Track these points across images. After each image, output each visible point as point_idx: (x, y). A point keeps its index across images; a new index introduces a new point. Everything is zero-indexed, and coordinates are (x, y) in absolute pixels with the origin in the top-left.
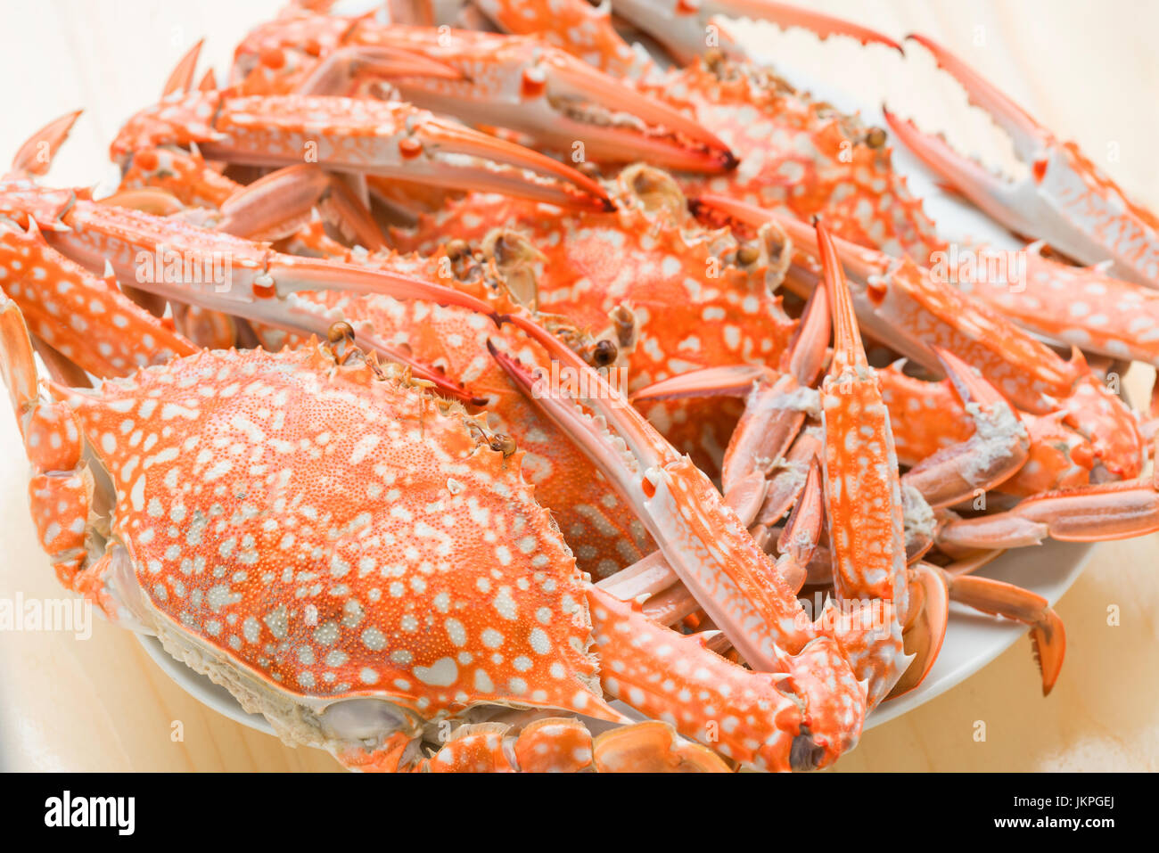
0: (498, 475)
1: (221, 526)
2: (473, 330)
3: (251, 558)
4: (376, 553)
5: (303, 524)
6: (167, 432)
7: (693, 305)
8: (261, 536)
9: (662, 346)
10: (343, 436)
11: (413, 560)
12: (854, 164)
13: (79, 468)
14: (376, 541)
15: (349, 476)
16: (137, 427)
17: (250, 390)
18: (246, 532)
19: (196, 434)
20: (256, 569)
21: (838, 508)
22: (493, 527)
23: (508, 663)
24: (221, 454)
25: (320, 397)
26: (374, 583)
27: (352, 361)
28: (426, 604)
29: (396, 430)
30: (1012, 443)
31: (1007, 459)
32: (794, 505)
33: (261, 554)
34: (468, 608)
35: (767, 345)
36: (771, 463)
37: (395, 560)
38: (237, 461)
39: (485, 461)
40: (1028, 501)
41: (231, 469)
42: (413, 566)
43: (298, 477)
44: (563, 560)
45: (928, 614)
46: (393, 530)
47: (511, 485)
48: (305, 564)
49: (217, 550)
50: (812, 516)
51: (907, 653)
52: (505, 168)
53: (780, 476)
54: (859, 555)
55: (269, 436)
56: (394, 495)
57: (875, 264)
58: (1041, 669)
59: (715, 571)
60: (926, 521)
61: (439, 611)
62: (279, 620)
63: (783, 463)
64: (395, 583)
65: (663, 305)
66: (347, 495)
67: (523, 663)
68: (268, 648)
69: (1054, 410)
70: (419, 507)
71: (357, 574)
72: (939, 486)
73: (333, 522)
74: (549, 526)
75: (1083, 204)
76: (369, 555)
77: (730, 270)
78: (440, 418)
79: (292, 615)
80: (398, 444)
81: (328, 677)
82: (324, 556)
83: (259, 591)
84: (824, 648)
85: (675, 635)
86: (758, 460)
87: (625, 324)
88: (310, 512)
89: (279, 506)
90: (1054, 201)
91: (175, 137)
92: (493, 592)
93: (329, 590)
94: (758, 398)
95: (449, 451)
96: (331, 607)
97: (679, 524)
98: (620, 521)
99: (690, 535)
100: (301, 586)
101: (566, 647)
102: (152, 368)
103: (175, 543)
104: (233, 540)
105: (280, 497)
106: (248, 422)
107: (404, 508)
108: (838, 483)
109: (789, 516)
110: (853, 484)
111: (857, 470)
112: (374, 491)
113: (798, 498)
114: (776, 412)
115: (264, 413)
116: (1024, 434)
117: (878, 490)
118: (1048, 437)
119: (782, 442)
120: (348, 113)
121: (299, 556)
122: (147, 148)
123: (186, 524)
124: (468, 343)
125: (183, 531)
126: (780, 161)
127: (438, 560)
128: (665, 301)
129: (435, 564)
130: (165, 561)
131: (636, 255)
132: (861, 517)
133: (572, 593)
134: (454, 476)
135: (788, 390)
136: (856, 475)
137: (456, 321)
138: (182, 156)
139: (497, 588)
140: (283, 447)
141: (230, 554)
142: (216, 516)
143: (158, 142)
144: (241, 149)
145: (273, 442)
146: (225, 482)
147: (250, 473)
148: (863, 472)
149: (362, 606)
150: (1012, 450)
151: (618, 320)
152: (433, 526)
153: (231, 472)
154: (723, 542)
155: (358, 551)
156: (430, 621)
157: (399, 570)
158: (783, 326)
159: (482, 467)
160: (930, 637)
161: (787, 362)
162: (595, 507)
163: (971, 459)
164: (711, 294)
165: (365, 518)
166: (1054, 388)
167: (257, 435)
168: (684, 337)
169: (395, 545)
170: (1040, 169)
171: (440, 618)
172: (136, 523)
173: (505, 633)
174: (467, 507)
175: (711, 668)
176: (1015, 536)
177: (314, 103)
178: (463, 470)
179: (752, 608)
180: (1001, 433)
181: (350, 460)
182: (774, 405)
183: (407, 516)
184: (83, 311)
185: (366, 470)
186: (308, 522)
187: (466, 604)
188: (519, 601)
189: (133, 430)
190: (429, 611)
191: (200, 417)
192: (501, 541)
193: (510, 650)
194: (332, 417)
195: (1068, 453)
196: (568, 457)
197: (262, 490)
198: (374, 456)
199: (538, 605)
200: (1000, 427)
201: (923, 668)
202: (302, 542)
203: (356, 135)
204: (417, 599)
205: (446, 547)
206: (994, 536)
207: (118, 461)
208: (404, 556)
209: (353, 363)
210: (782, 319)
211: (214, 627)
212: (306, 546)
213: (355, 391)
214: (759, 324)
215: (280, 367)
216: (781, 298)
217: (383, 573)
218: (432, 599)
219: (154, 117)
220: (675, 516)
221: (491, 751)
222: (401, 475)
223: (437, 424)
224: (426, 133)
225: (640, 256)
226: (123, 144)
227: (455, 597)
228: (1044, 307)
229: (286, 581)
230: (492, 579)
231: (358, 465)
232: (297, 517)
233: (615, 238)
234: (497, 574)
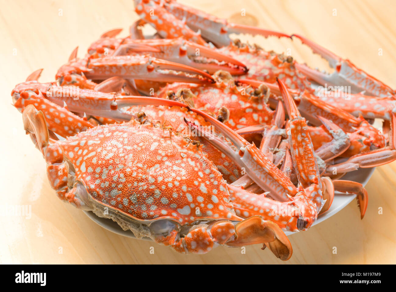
0: (196, 152)
1: (112, 172)
2: (178, 117)
3: (124, 180)
4: (162, 175)
5: (138, 169)
6: (90, 148)
7: (242, 108)
8: (126, 173)
9: (234, 121)
10: (147, 143)
11: (174, 176)
12: (284, 68)
13: (63, 161)
14: (162, 172)
15: (151, 154)
16: (80, 149)
17: (115, 134)
18: (121, 173)
19: (101, 147)
20: (125, 183)
21: (298, 158)
22: (196, 166)
23: (206, 206)
24: (110, 151)
25: (138, 133)
26: (163, 184)
27: (146, 123)
28: (180, 189)
29: (163, 141)
30: (345, 140)
31: (344, 145)
32: (283, 161)
33: (126, 179)
34: (192, 190)
35: (266, 119)
36: (274, 150)
37: (168, 177)
38: (115, 153)
39: (191, 148)
40: (351, 158)
41: (113, 155)
42: (174, 178)
43: (135, 156)
44: (219, 175)
45: (328, 190)
46: (167, 168)
47: (200, 155)
48: (141, 180)
49: (112, 179)
50: (289, 163)
51: (324, 199)
52: (180, 73)
53: (277, 154)
54: (306, 171)
55: (124, 145)
56: (165, 159)
57: (296, 93)
58: (360, 210)
59: (266, 175)
60: (322, 164)
61: (184, 191)
62: (134, 198)
63: (277, 150)
64: (169, 183)
65: (233, 109)
66: (151, 159)
67: (210, 206)
68: (131, 207)
69: (356, 131)
70: (173, 162)
71: (157, 182)
72: (324, 155)
73: (147, 167)
74: (213, 166)
75: (353, 76)
76: (160, 176)
77: (253, 97)
78: (176, 137)
79: (138, 195)
80: (164, 145)
81: (152, 213)
82: (146, 177)
83: (127, 189)
84: (302, 194)
85: (256, 195)
86: (270, 149)
87: (224, 113)
88: (140, 165)
89: (130, 164)
90: (344, 76)
91: (76, 71)
92: (199, 185)
93: (149, 187)
94: (267, 132)
95: (180, 146)
96: (150, 192)
97: (252, 162)
98: (230, 170)
99: (257, 165)
100: (140, 187)
101: (223, 201)
102: (82, 133)
103: (98, 179)
104: (117, 175)
105: (130, 162)
106: (116, 142)
107: (169, 162)
108: (297, 151)
109: (282, 164)
110: (301, 150)
111: (302, 146)
112: (159, 158)
113: (284, 159)
114: (273, 136)
115: (121, 139)
116: (348, 138)
117: (309, 152)
118: (356, 138)
119: (276, 144)
120: (130, 59)
121: (139, 178)
122: (68, 75)
123: (101, 173)
124: (177, 120)
125: (100, 175)
126: (261, 69)
127: (182, 176)
128: (234, 108)
129: (181, 177)
130: (95, 184)
131: (223, 95)
132: (305, 160)
133: (223, 185)
134: (183, 152)
135: (276, 129)
136: (302, 148)
137: (173, 114)
138: (79, 77)
139: (200, 184)
140: (129, 148)
141: (116, 180)
142: (110, 169)
143: (71, 73)
144: (97, 74)
145: (125, 147)
146: (112, 159)
147: (120, 156)
148: (304, 147)
149: (160, 191)
150: (345, 142)
151: (222, 112)
152: (179, 167)
153: (114, 156)
154: (267, 166)
155: (157, 175)
156: (181, 194)
157: (170, 179)
158: (270, 113)
159: (190, 150)
160: (330, 196)
161: (274, 122)
162: (222, 166)
163: (333, 146)
164: (248, 105)
165: (157, 166)
166: (355, 125)
167: (120, 145)
168: (241, 118)
169: (168, 172)
170: (339, 68)
171: (184, 193)
172: (84, 175)
173: (204, 197)
174: (188, 161)
175: (269, 202)
176: (349, 168)
177: (119, 58)
178: (185, 151)
179: (279, 184)
180: (342, 138)
181: (150, 150)
182: (272, 134)
183: (170, 164)
184: (58, 117)
185: (156, 152)
186: (140, 168)
187: (192, 189)
188: (207, 187)
189: (79, 150)
190: (181, 191)
191: (101, 143)
192: (199, 170)
193: (206, 202)
194: (142, 138)
195: (363, 142)
196: (212, 151)
197: (124, 160)
198: (157, 148)
199: (212, 188)
200: (341, 136)
201: (329, 205)
202: (139, 174)
203: (133, 65)
204: (177, 188)
205: (183, 172)
206: (343, 168)
207: (75, 159)
208: (171, 175)
209: (147, 123)
210: (270, 111)
211: (114, 202)
212: (140, 175)
213: (148, 131)
214: (263, 112)
215: (123, 127)
216: (269, 104)
217: (165, 181)
218: (181, 187)
219: (69, 66)
220: (251, 160)
221: (204, 233)
222: (167, 152)
223: (175, 138)
224: (155, 63)
225: (225, 96)
226: (59, 75)
227: (188, 187)
228: (346, 105)
229: (135, 186)
230: (198, 181)
231: (153, 151)
232: (136, 167)
233: (216, 91)
234: (200, 180)
